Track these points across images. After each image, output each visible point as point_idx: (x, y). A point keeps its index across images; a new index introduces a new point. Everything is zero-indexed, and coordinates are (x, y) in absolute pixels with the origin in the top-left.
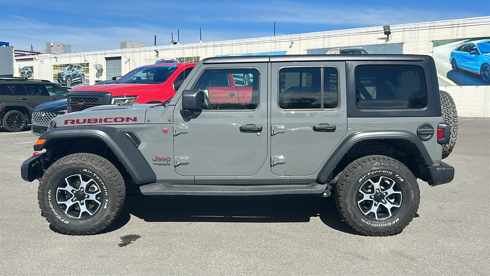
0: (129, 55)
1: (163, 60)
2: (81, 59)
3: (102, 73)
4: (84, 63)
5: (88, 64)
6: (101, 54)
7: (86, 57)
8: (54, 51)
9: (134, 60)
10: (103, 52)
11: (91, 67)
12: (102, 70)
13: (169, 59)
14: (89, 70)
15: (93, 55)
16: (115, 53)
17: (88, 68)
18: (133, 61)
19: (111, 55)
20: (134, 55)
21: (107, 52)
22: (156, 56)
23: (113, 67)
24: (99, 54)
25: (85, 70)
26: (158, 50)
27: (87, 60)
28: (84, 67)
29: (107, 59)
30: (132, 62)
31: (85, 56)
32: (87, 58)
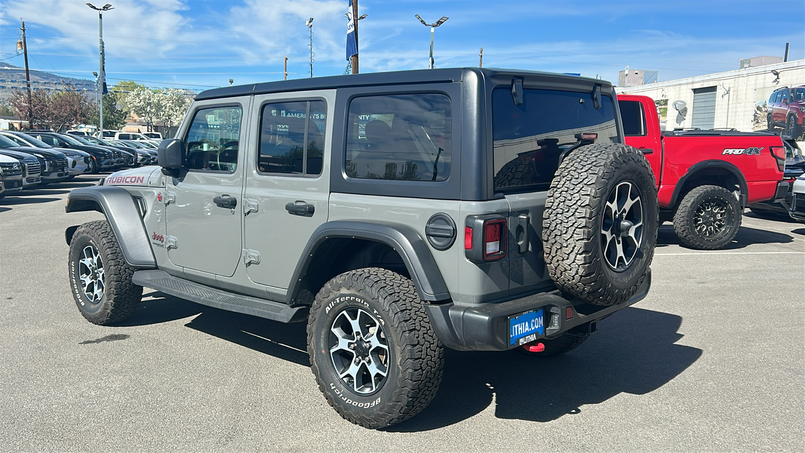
0: (728, 84)
1: (787, 87)
2: (657, 93)
3: (685, 116)
4: (661, 100)
5: (667, 100)
6: (687, 84)
7: (666, 89)
8: (629, 82)
9: (737, 91)
10: (690, 80)
11: (670, 106)
12: (685, 110)
13: (797, 86)
14: (668, 111)
15: (676, 85)
16: (709, 80)
17: (667, 108)
18: (736, 93)
19: (702, 83)
20: (738, 82)
21: (697, 79)
22: (775, 81)
23: (703, 105)
24: (684, 84)
25: (662, 111)
26: (778, 71)
27: (665, 94)
28: (661, 107)
29: (696, 91)
30: (734, 95)
31: (664, 88)
32: (666, 91)
